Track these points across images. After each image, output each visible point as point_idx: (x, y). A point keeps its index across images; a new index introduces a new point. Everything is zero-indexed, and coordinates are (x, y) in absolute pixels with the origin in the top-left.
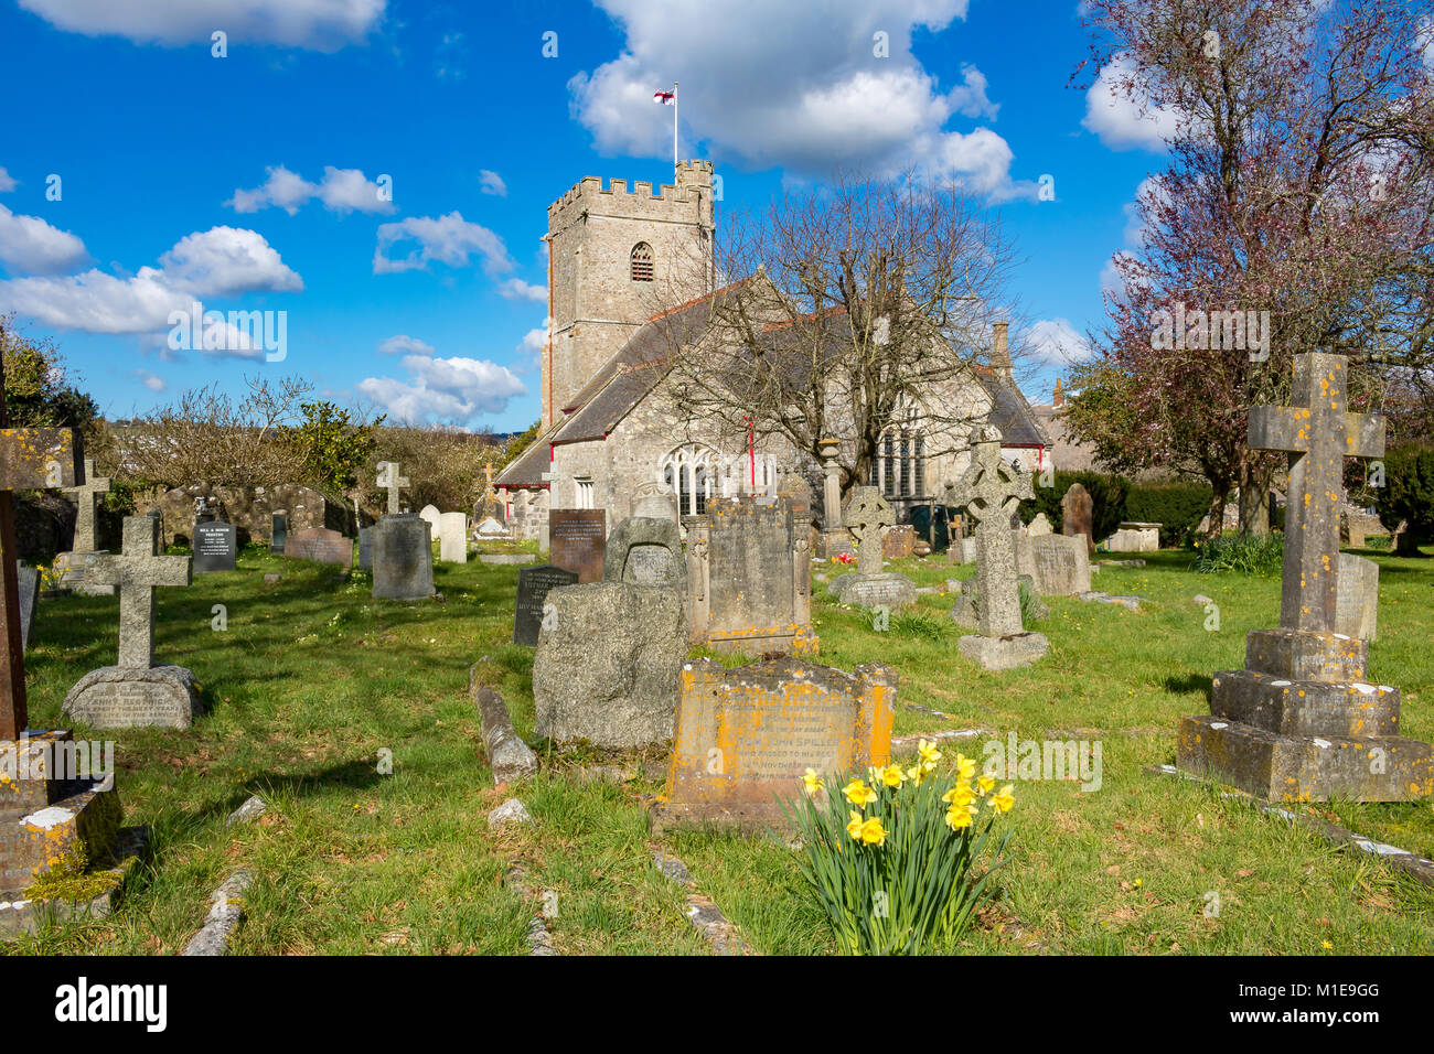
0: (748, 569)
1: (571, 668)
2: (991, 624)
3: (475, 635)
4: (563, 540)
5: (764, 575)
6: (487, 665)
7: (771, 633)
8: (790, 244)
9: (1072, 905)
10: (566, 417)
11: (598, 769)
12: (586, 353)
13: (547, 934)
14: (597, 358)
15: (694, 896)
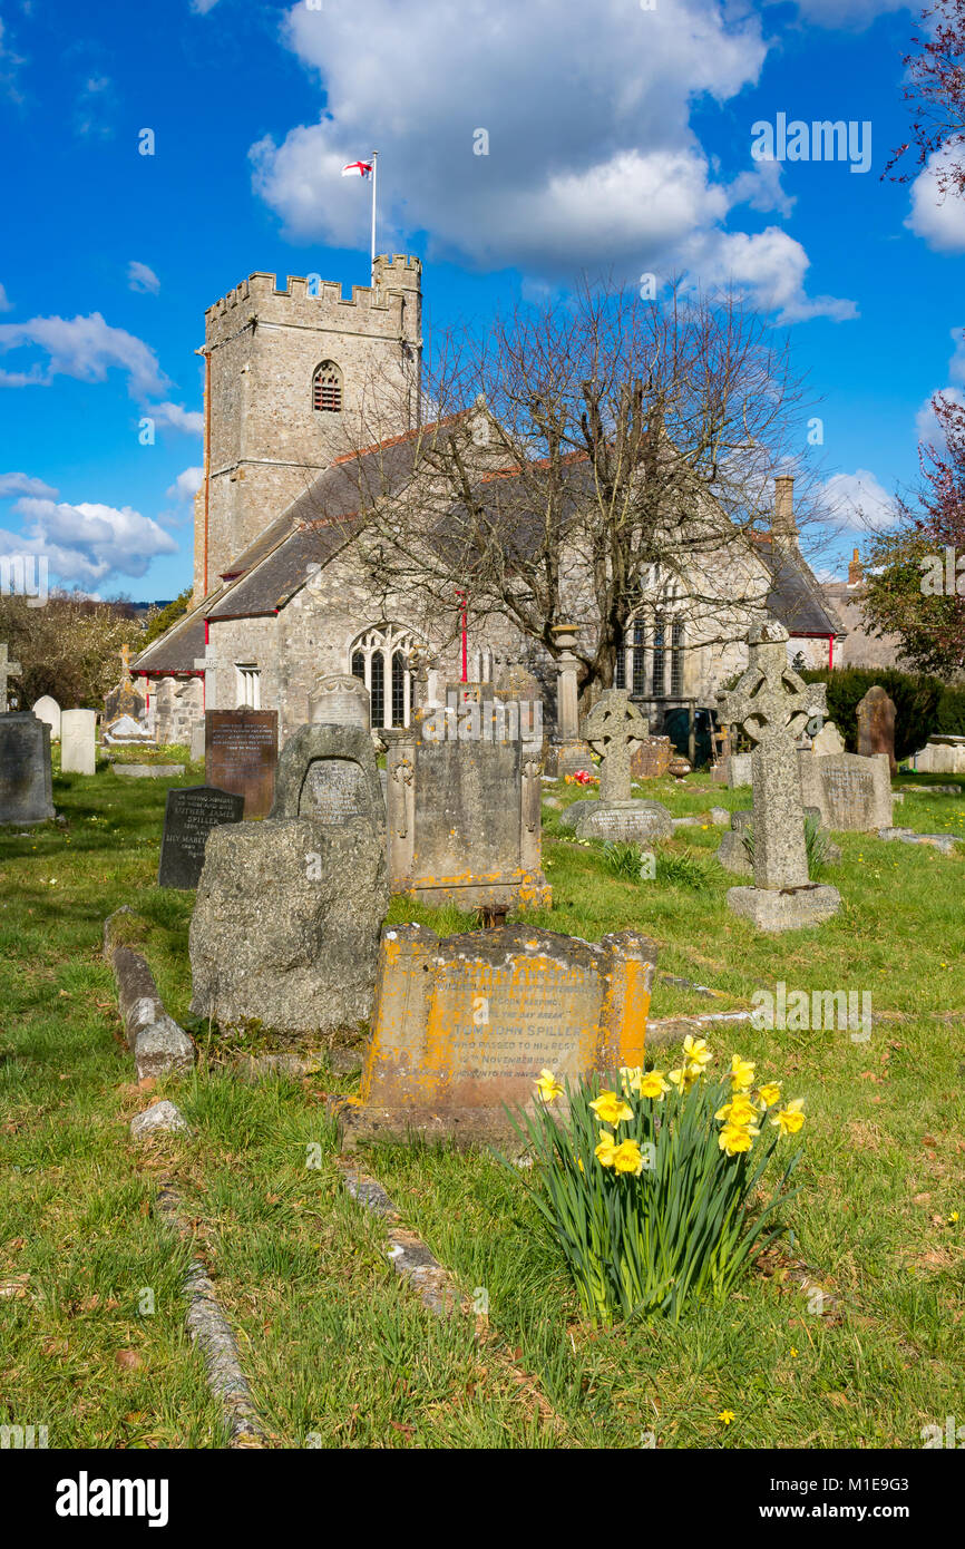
0: (464, 799)
1: (239, 929)
2: (770, 874)
3: (108, 874)
4: (223, 750)
5: (484, 806)
6: (126, 917)
7: (492, 881)
8: (519, 371)
9: (871, 1246)
10: (226, 585)
11: (271, 1059)
12: (253, 503)
13: (209, 1282)
14: (266, 510)
15: (397, 1230)
